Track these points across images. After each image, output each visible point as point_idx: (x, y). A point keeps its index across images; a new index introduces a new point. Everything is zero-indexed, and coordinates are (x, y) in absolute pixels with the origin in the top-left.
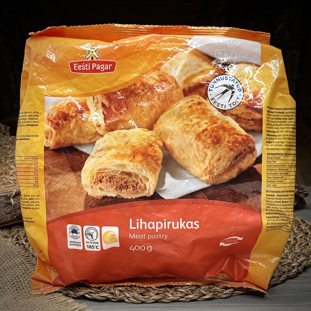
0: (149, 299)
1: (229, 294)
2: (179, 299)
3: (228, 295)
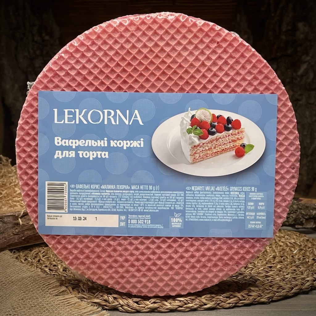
0: (145, 309)
2: (177, 308)
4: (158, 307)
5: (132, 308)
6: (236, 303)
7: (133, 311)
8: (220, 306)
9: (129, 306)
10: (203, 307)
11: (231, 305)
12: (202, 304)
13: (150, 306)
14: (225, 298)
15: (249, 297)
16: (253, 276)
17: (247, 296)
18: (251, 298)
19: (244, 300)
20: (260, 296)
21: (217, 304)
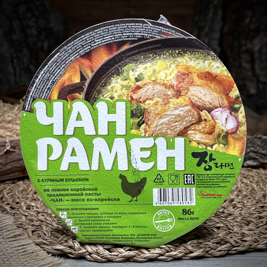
0: (118, 257)
1: (225, 251)
2: (157, 257)
4: (134, 255)
5: (102, 257)
6: (228, 251)
7: (104, 260)
8: (209, 254)
9: (99, 254)
10: (188, 256)
11: (222, 252)
12: (188, 251)
13: (123, 254)
14: (215, 245)
15: (244, 243)
16: (245, 217)
17: (241, 242)
18: (247, 244)
19: (238, 246)
20: (256, 241)
21: (206, 252)
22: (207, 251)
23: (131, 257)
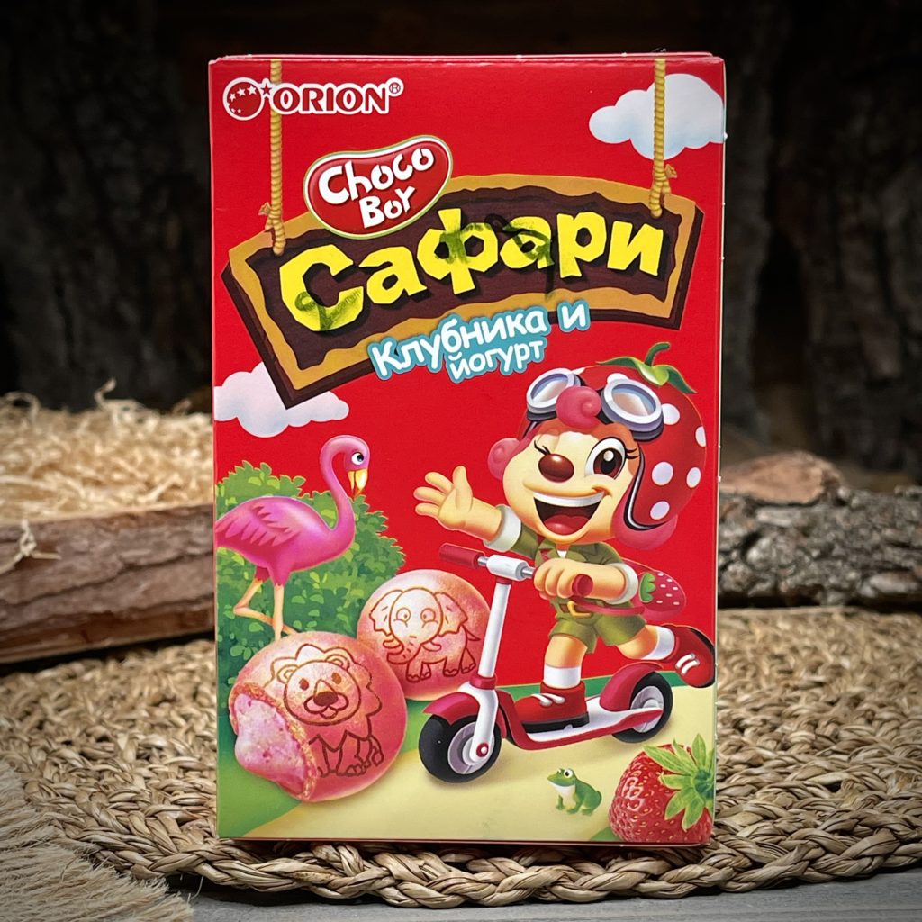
0: (499, 888)
1: (873, 857)
2: (637, 885)
3: (866, 862)
4: (555, 878)
5: (444, 889)
6: (886, 856)
7: (449, 899)
8: (818, 871)
9: (428, 879)
10: (745, 876)
12: (745, 861)
13: (520, 877)
14: (837, 837)
19: (916, 841)
21: (807, 863)
22: (813, 861)
23: (545, 887)
